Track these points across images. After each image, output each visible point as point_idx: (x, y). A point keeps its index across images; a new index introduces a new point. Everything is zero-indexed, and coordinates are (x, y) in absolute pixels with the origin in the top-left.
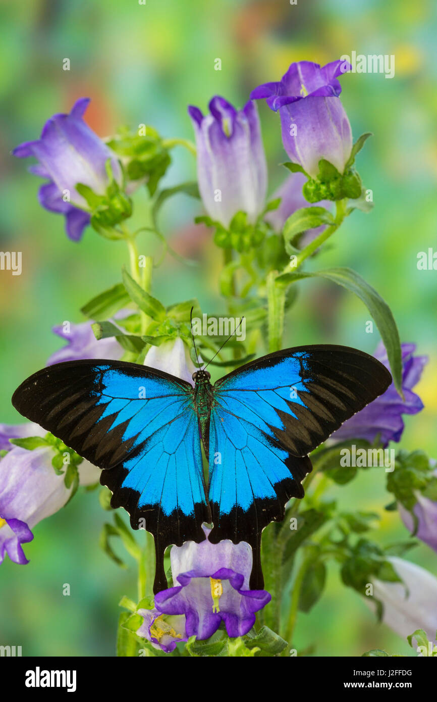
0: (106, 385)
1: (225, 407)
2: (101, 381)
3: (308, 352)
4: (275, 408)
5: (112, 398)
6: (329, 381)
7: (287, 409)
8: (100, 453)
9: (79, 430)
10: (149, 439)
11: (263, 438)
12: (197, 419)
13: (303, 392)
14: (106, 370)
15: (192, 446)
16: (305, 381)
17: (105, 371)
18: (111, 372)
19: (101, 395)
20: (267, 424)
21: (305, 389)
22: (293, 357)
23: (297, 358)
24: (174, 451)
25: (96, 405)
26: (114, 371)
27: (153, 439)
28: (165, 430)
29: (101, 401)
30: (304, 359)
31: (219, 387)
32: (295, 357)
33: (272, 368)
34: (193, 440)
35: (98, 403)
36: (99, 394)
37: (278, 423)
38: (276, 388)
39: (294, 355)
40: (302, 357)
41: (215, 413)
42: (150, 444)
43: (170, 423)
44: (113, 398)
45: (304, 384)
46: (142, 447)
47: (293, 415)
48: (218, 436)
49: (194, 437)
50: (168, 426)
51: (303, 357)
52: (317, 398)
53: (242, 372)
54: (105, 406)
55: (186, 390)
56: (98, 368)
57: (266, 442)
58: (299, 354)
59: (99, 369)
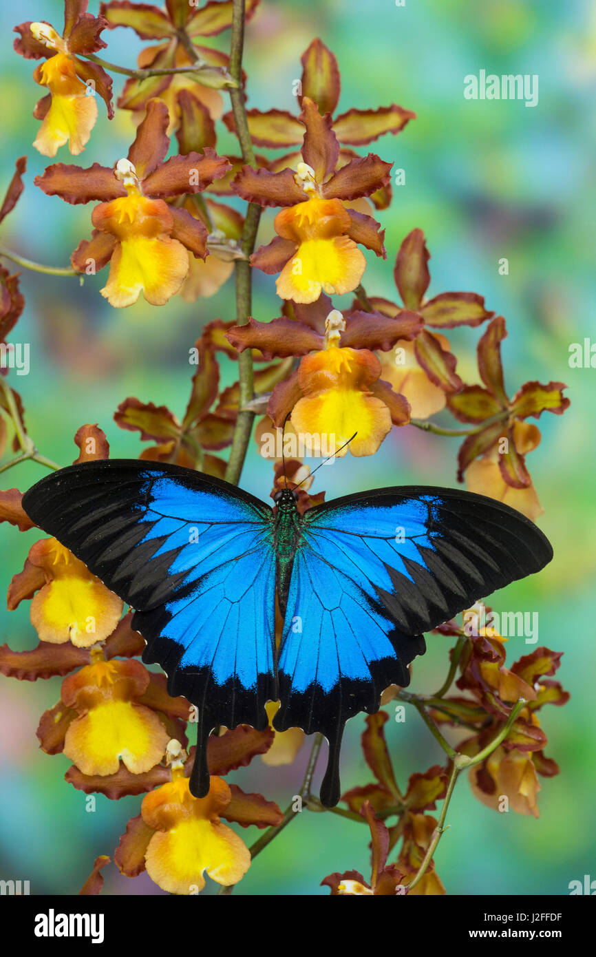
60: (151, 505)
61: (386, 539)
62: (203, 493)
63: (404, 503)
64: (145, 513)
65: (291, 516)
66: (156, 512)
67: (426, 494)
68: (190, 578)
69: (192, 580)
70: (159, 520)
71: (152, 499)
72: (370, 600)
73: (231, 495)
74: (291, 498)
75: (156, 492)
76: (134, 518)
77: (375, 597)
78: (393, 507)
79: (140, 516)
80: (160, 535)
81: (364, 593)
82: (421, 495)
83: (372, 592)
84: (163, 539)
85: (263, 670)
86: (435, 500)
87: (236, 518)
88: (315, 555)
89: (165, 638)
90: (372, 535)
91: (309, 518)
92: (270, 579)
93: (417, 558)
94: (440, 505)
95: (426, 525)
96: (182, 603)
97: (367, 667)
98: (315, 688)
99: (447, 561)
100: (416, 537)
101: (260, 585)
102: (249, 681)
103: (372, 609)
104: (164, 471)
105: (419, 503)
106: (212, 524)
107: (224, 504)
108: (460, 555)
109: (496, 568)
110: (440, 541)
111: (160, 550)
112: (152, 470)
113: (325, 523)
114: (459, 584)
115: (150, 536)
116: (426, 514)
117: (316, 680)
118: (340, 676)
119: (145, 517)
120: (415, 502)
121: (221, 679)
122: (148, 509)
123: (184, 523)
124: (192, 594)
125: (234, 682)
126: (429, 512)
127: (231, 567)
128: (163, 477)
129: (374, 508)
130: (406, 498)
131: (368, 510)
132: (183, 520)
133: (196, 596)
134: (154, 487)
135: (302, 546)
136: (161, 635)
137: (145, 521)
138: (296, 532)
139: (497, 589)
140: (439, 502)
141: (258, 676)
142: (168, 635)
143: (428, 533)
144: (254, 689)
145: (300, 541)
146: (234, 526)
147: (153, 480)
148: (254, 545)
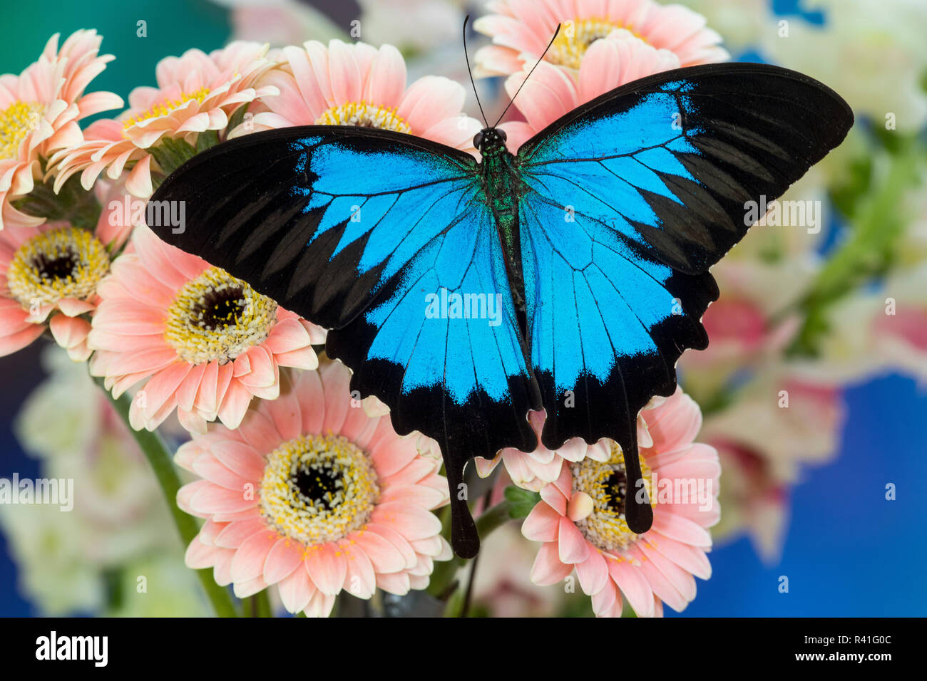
0: (318, 174)
1: (544, 193)
2: (308, 165)
3: (689, 80)
4: (638, 189)
5: (332, 197)
6: (735, 131)
7: (661, 189)
8: (320, 300)
9: (277, 262)
10: (408, 264)
11: (620, 246)
12: (493, 220)
13: (689, 154)
14: (316, 146)
15: (490, 271)
16: (690, 133)
17: (313, 148)
18: (325, 148)
19: (311, 193)
20: (626, 219)
21: (692, 149)
22: (662, 92)
23: (670, 92)
24: (459, 284)
25: (304, 211)
26: (330, 146)
27: (416, 265)
28: (437, 247)
29: (313, 204)
30: (684, 93)
31: (529, 157)
32: (666, 92)
33: (624, 115)
34: (492, 261)
35: (308, 209)
36: (306, 192)
37: (648, 216)
38: (636, 153)
39: (664, 88)
40: (679, 89)
41: (526, 208)
42: (412, 275)
43: (444, 232)
44: (335, 196)
45: (688, 139)
46: (397, 280)
47: (674, 198)
48: (537, 249)
49: (491, 255)
50: (441, 238)
51: (682, 90)
52: (716, 162)
53: (568, 126)
54: (320, 212)
55: (466, 169)
56: (300, 143)
57: (628, 252)
58: (673, 86)
59: (303, 145)
60: (316, 186)
61: (631, 155)
62: (380, 154)
63: (643, 101)
64: (309, 198)
65: (502, 159)
66: (324, 193)
67: (669, 82)
68: (389, 272)
69: (392, 275)
70: (331, 202)
71: (314, 177)
72: (631, 243)
73: (416, 149)
74: (496, 137)
75: (316, 166)
76: (296, 209)
77: (637, 237)
78: (631, 111)
79: (303, 204)
80: (335, 224)
81: (621, 236)
82: (662, 84)
83: (630, 232)
86: (682, 86)
87: (430, 179)
88: (545, 201)
90: (611, 155)
91: (526, 155)
92: (493, 248)
93: (679, 170)
94: (691, 91)
100: (670, 142)
101: (483, 259)
105: (663, 96)
106: (400, 192)
109: (785, 156)
110: (702, 139)
112: (304, 137)
113: (548, 155)
119: (311, 202)
120: (658, 95)
122: (312, 191)
129: (606, 119)
132: (361, 195)
137: (312, 209)
138: (513, 177)
139: (792, 183)
143: (684, 133)
147: (310, 150)
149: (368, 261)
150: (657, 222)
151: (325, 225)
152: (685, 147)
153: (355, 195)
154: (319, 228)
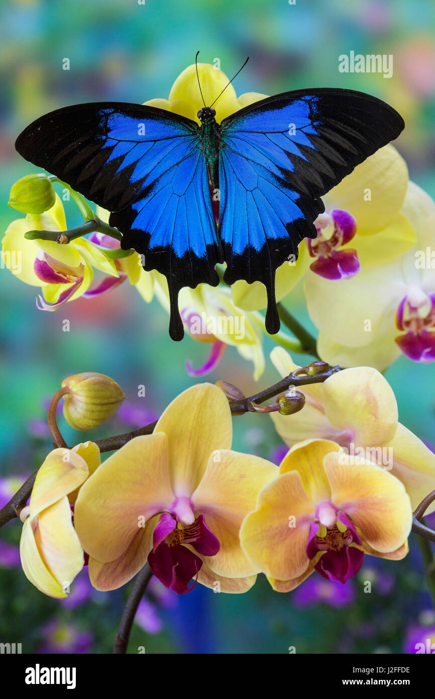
0: (111, 128)
1: (233, 148)
2: (106, 123)
3: (316, 95)
4: (284, 150)
5: (118, 141)
6: (340, 126)
10: (157, 180)
11: (272, 179)
12: (205, 159)
13: (313, 135)
14: (110, 113)
15: (201, 188)
16: (315, 124)
17: (109, 114)
18: (115, 115)
19: (106, 139)
20: (277, 166)
21: (315, 133)
22: (302, 100)
23: (306, 101)
25: (102, 148)
26: (119, 114)
27: (161, 181)
28: (173, 172)
29: (107, 145)
30: (314, 102)
31: (227, 127)
32: (304, 100)
34: (202, 181)
35: (104, 147)
36: (104, 137)
37: (288, 165)
39: (303, 98)
41: (223, 155)
42: (159, 186)
43: (177, 164)
44: (119, 141)
45: (314, 127)
46: (150, 188)
47: (304, 157)
48: (228, 178)
49: (203, 178)
50: (176, 167)
51: (312, 101)
53: (249, 113)
54: (111, 149)
55: (193, 130)
56: (102, 112)
57: (277, 184)
58: (308, 98)
59: (104, 112)
60: (109, 135)
61: (282, 132)
63: (291, 104)
64: (105, 141)
65: (212, 127)
66: (113, 139)
67: (306, 95)
68: (146, 184)
69: (148, 185)
70: (117, 144)
71: (108, 130)
72: (278, 179)
73: (165, 118)
74: (210, 113)
75: (110, 124)
76: (98, 146)
77: (282, 176)
79: (102, 143)
80: (119, 155)
81: (273, 174)
82: (302, 96)
83: (278, 173)
84: (122, 158)
85: (209, 242)
86: (313, 98)
87: (172, 135)
88: (234, 152)
89: (135, 229)
90: (272, 131)
91: (225, 126)
92: (203, 175)
93: (307, 143)
94: (317, 102)
95: (310, 118)
96: (144, 202)
97: (284, 228)
98: (249, 250)
99: (329, 141)
100: (304, 127)
101: (197, 181)
102: (199, 252)
103: (281, 186)
104: (114, 108)
105: (302, 103)
106: (155, 141)
107: (162, 125)
108: (337, 135)
110: (322, 128)
111: (121, 166)
112: (105, 109)
113: (237, 127)
114: (340, 157)
115: (111, 158)
116: (309, 110)
117: (249, 244)
118: (266, 238)
119: (106, 143)
120: (300, 101)
121: (180, 253)
122: (107, 137)
123: (135, 144)
124: (149, 194)
125: (190, 254)
126: (310, 107)
127: (174, 170)
128: (114, 112)
129: (270, 111)
130: (292, 100)
131: (266, 113)
132: (134, 141)
133: (153, 195)
134: (109, 121)
135: (223, 147)
136: (132, 227)
137: (107, 147)
138: (217, 138)
139: (368, 156)
140: (316, 99)
141: (207, 247)
142: (136, 227)
143: (312, 124)
144: (205, 257)
145: (222, 144)
146: (171, 140)
147: (107, 116)
148: (188, 152)
149: (136, 177)
150: (293, 170)
151: (114, 155)
152: (311, 131)
153: (130, 141)
154: (110, 157)
